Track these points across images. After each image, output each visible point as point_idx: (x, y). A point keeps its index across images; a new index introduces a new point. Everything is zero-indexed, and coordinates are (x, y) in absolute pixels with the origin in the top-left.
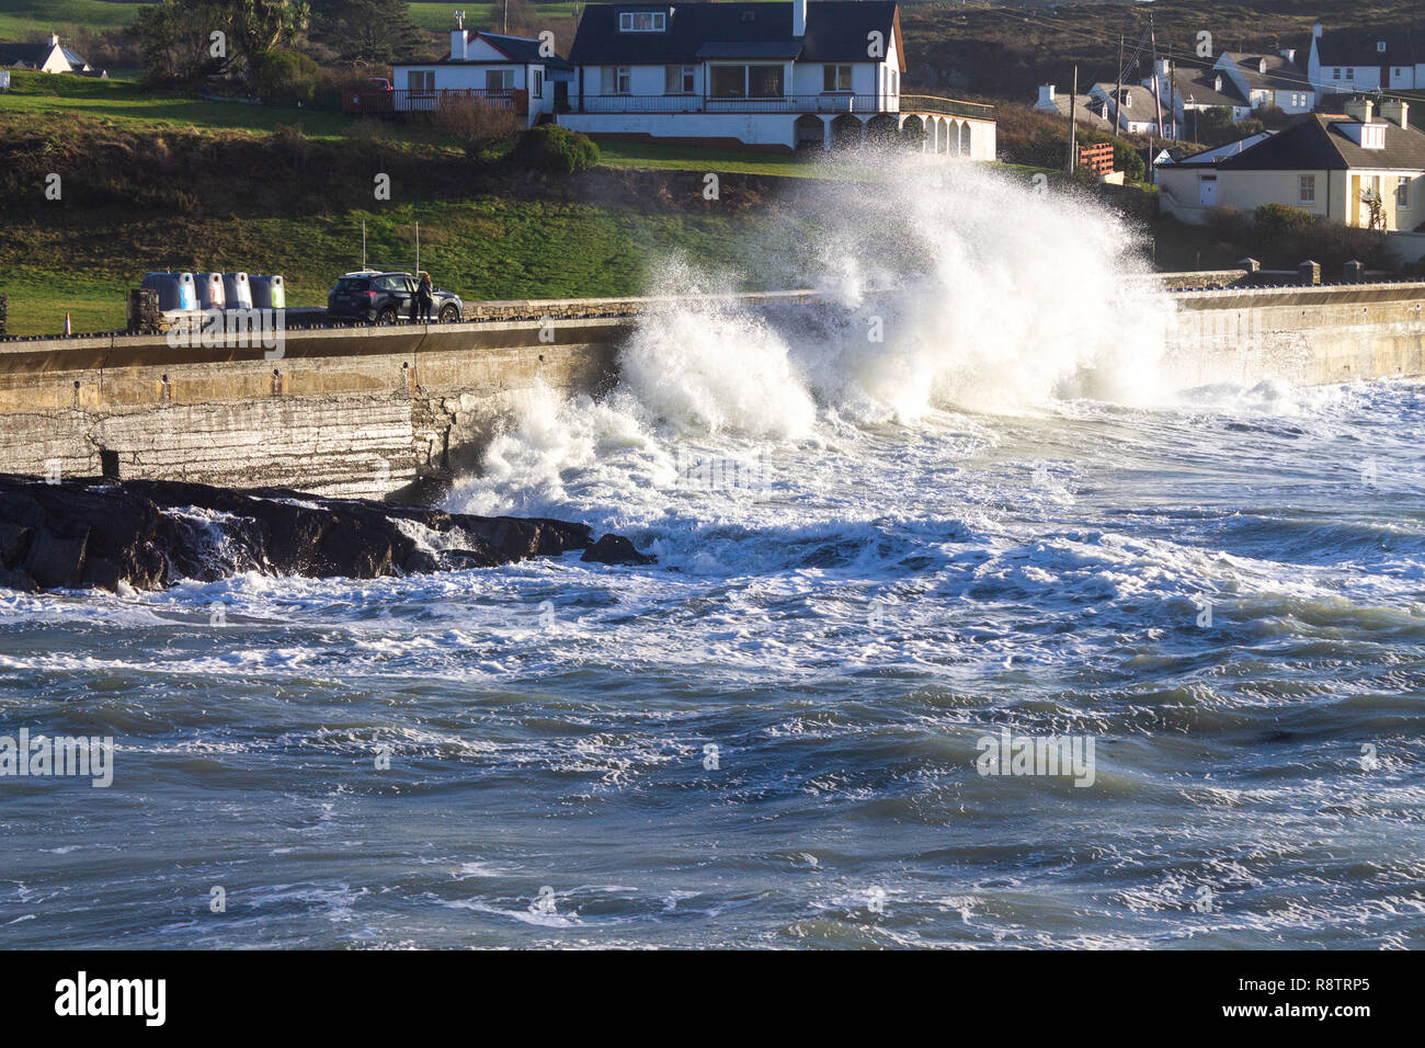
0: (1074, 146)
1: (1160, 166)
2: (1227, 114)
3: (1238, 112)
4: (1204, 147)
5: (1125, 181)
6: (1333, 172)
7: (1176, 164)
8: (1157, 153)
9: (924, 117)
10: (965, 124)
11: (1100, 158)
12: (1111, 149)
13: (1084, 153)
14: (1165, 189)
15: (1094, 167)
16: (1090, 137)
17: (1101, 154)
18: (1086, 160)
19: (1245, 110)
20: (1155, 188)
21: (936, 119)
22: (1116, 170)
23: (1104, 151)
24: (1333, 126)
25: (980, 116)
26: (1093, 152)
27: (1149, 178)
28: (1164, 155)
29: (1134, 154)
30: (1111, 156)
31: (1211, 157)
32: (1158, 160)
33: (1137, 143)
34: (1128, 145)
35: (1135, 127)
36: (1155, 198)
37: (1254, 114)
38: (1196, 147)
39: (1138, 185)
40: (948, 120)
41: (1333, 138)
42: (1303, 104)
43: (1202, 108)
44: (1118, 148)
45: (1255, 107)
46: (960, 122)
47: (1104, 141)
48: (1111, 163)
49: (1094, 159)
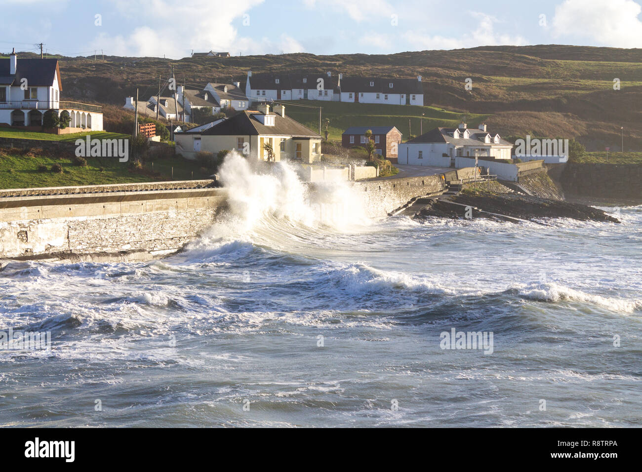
0: (137, 124)
1: (177, 133)
2: (210, 110)
3: (215, 110)
4: (197, 125)
5: (161, 140)
6: (252, 136)
7: (184, 132)
8: (175, 128)
9: (70, 111)
10: (89, 114)
11: (150, 130)
12: (155, 126)
13: (141, 128)
14: (178, 143)
15: (147, 134)
16: (145, 120)
17: (150, 128)
18: (143, 131)
19: (218, 109)
20: (174, 143)
21: (76, 112)
22: (157, 135)
23: (151, 126)
24: (252, 116)
25: (96, 111)
26: (146, 127)
27: (172, 139)
28: (178, 129)
29: (165, 128)
30: (155, 129)
31: (200, 129)
32: (176, 131)
33: (167, 123)
34: (163, 124)
35: (169, 116)
36: (174, 148)
37: (222, 110)
38: (193, 125)
39: (167, 142)
40: (81, 112)
41: (252, 121)
42: (244, 106)
43: (199, 107)
44: (158, 126)
45: (222, 107)
46: (86, 113)
47: (151, 122)
48: (155, 132)
49: (147, 130)
